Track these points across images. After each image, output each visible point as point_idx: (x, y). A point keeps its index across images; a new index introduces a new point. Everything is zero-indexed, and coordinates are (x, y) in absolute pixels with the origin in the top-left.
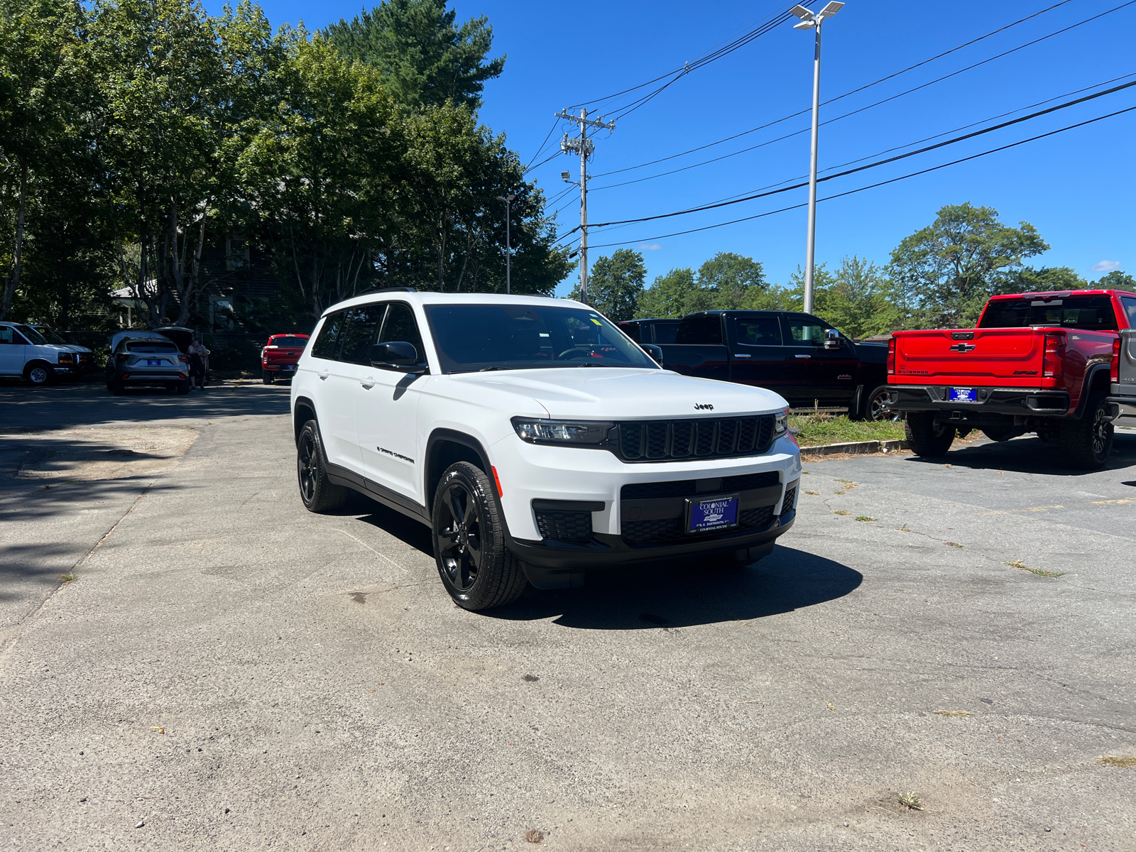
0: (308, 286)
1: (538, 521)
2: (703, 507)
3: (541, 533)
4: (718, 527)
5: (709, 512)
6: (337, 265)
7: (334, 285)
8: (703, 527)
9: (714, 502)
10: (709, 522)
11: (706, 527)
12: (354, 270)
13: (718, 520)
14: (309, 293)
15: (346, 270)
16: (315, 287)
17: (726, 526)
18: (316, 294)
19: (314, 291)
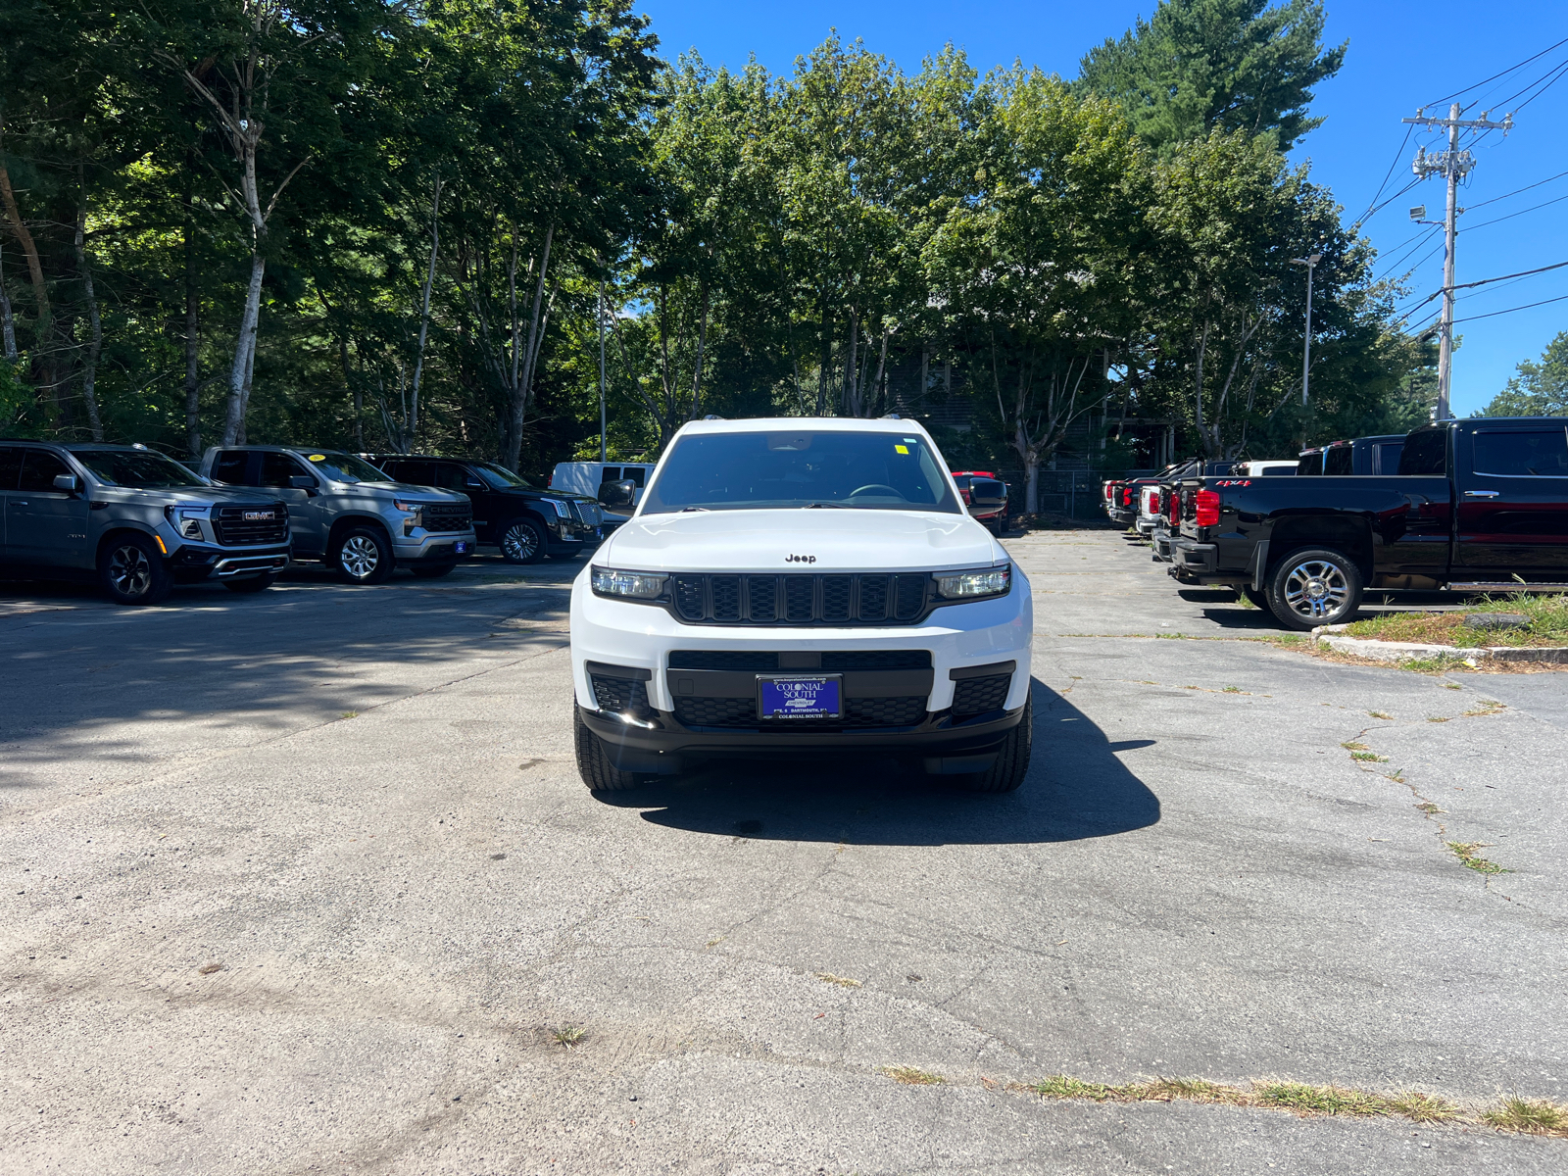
0: (1011, 406)
1: (594, 687)
2: (781, 687)
3: (598, 702)
4: (807, 716)
5: (793, 694)
6: (1050, 377)
7: (1045, 406)
8: (784, 714)
9: (800, 683)
10: (794, 707)
11: (789, 713)
12: (1072, 382)
13: (808, 707)
14: (1011, 418)
15: (1062, 383)
16: (1020, 408)
17: (821, 716)
18: (1020, 417)
19: (1018, 414)
